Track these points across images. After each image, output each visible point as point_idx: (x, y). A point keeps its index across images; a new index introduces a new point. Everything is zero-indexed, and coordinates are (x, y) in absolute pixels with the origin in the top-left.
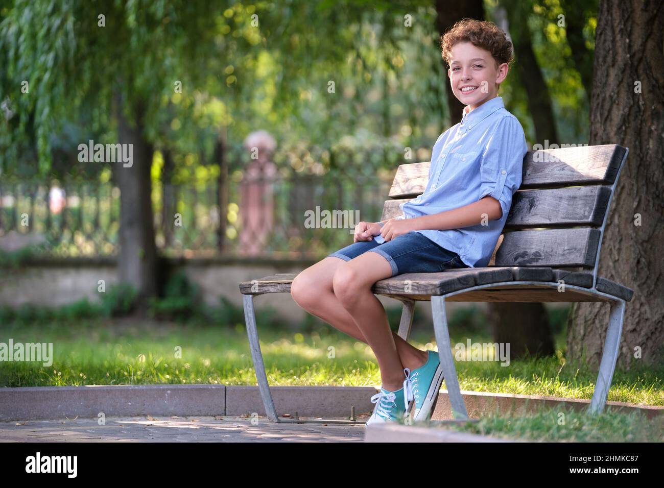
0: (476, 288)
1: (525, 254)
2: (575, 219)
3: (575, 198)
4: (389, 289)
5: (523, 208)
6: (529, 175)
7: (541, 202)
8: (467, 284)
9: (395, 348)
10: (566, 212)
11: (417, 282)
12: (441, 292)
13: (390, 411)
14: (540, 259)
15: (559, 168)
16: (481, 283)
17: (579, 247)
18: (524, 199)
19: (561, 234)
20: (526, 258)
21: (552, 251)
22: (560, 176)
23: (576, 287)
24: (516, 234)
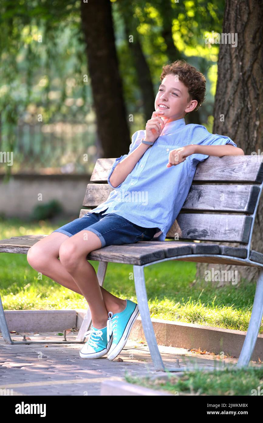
0: (166, 259)
1: (195, 231)
2: (234, 208)
3: (233, 193)
4: (101, 258)
5: (193, 197)
6: (197, 173)
7: (207, 194)
8: (159, 257)
9: (102, 298)
10: (227, 202)
11: (123, 254)
12: (141, 263)
13: (98, 343)
14: (207, 235)
15: (220, 170)
16: (169, 256)
17: (237, 229)
18: (194, 191)
19: (223, 219)
20: (196, 234)
21: (216, 230)
22: (222, 176)
23: (236, 258)
24: (188, 216)
